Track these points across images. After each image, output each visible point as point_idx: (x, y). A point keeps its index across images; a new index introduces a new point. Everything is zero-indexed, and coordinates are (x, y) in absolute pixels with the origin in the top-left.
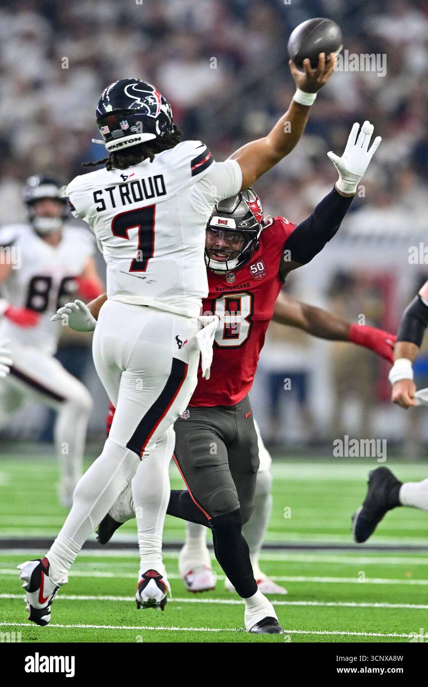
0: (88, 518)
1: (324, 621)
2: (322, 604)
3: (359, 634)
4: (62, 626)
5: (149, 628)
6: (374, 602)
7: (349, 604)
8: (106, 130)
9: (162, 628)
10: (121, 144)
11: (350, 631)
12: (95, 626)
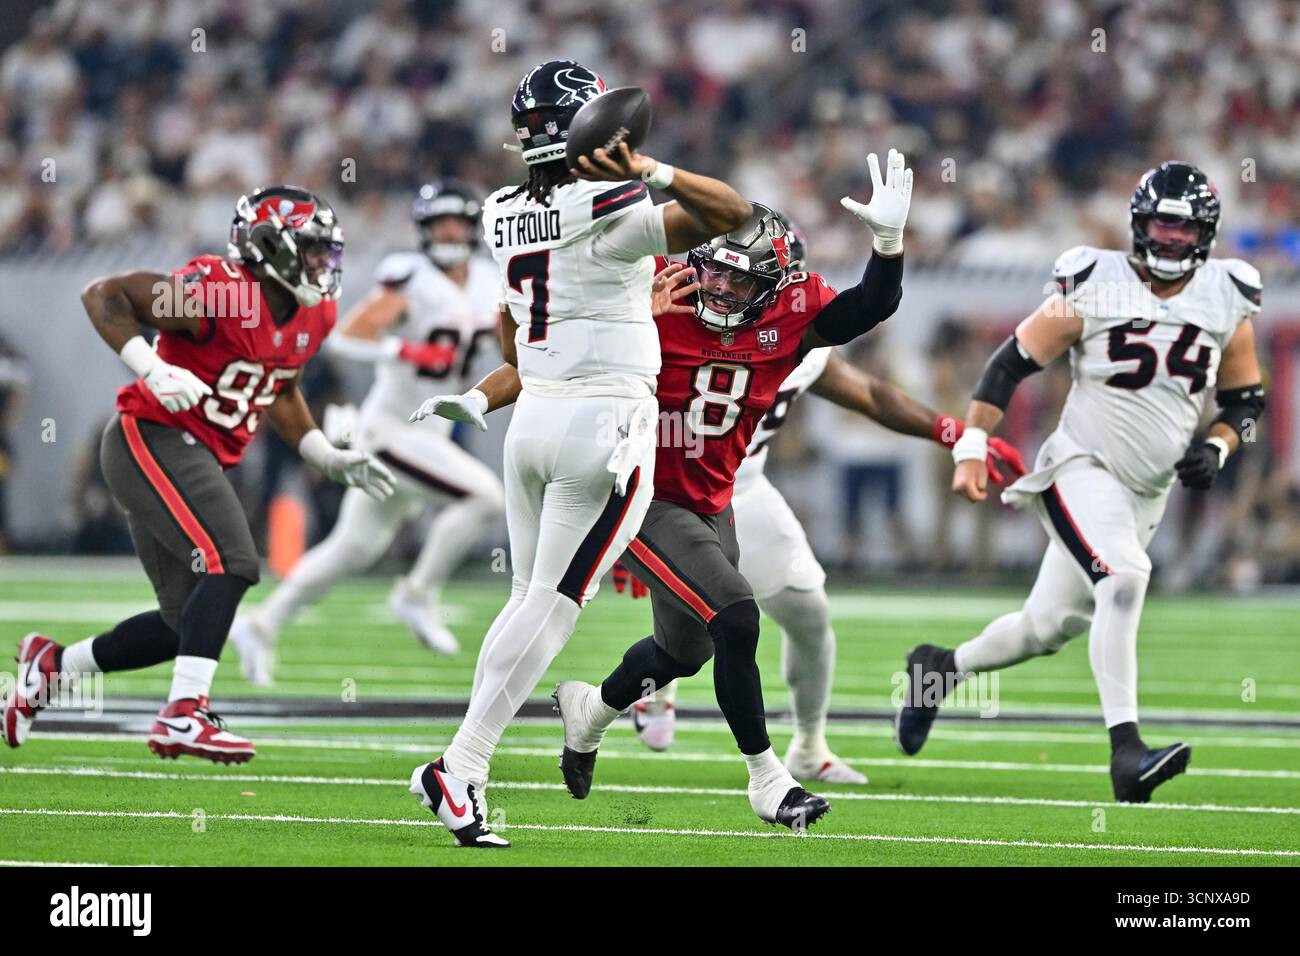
0: (503, 692)
1: (922, 822)
2: (919, 798)
3: (971, 841)
4: (545, 828)
5: (670, 831)
6: (993, 796)
7: (958, 799)
8: (525, 133)
9: (689, 832)
10: (544, 155)
11: (959, 837)
12: (591, 828)
